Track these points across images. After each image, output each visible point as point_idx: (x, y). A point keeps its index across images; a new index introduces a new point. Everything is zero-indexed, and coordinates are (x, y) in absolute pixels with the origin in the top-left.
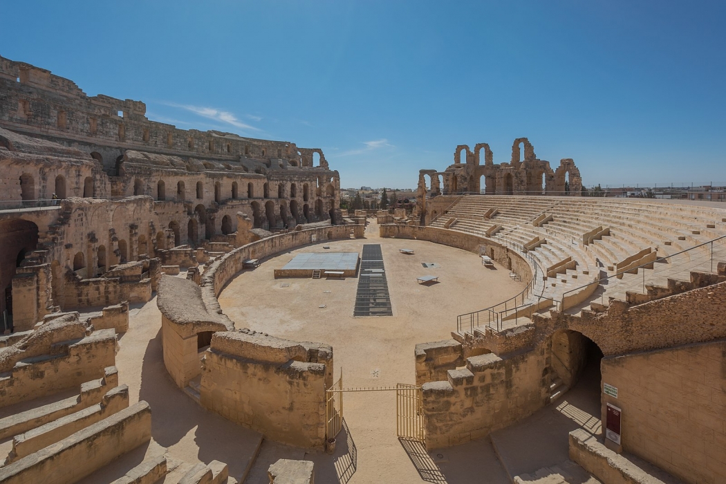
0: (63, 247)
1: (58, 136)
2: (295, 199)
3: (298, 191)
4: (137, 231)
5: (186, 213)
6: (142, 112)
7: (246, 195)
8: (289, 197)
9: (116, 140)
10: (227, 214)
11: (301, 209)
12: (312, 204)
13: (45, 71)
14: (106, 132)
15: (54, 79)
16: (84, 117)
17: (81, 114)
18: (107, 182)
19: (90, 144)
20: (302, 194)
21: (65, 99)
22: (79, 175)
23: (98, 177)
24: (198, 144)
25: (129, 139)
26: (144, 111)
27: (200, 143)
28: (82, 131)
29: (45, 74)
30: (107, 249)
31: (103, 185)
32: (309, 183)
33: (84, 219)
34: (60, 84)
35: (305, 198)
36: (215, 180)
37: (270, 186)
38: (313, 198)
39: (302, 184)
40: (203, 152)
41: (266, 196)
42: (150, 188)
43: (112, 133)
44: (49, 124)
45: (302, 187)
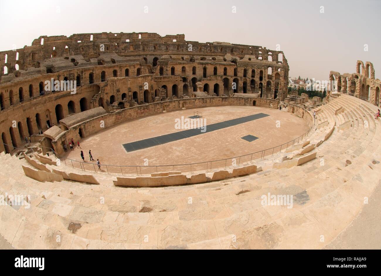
0: (105, 94)
1: (143, 54)
2: (254, 79)
3: (256, 73)
4: (142, 88)
5: (182, 81)
6: (183, 38)
7: (222, 74)
8: (250, 77)
9: (165, 52)
10: (207, 83)
11: (257, 86)
12: (265, 83)
13: (146, 33)
14: (161, 49)
15: (150, 34)
16: (152, 45)
17: (151, 45)
18: (147, 69)
19: (154, 55)
20: (259, 76)
21: (153, 40)
22: (135, 68)
23: (143, 67)
24: (204, 49)
25: (170, 50)
26: (184, 38)
27: (205, 48)
28: (151, 50)
29: (147, 34)
30: (127, 95)
31: (145, 70)
32: (263, 70)
33: (115, 84)
34: (152, 35)
35: (261, 79)
36: (204, 66)
37: (238, 70)
38: (265, 80)
39: (259, 70)
40: (207, 52)
41: (235, 74)
42: (167, 70)
43: (163, 49)
44: (140, 50)
45: (259, 72)
